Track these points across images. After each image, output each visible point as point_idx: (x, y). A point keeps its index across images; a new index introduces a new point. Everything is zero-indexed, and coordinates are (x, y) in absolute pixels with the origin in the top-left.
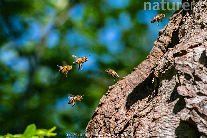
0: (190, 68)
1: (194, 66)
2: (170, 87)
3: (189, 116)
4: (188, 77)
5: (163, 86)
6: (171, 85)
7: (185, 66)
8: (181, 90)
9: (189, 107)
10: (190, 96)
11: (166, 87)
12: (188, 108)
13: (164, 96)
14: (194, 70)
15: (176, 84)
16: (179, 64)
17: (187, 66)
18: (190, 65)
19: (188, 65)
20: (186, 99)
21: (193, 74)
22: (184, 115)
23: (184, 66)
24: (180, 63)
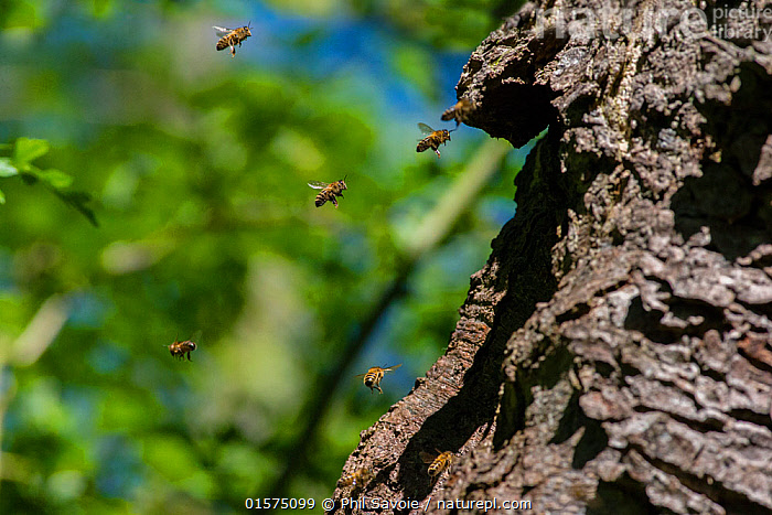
0: (607, 346)
1: (617, 339)
2: (556, 402)
3: (621, 468)
4: (603, 369)
5: (537, 402)
6: (558, 396)
7: (595, 343)
8: (592, 405)
9: (618, 444)
10: (617, 415)
11: (545, 404)
12: (615, 449)
13: (543, 427)
14: (620, 351)
15: (571, 391)
16: (580, 340)
17: (600, 343)
18: (607, 337)
19: (601, 339)
20: (607, 426)
21: (619, 358)
22: (608, 466)
23: (590, 342)
24: (581, 334)
